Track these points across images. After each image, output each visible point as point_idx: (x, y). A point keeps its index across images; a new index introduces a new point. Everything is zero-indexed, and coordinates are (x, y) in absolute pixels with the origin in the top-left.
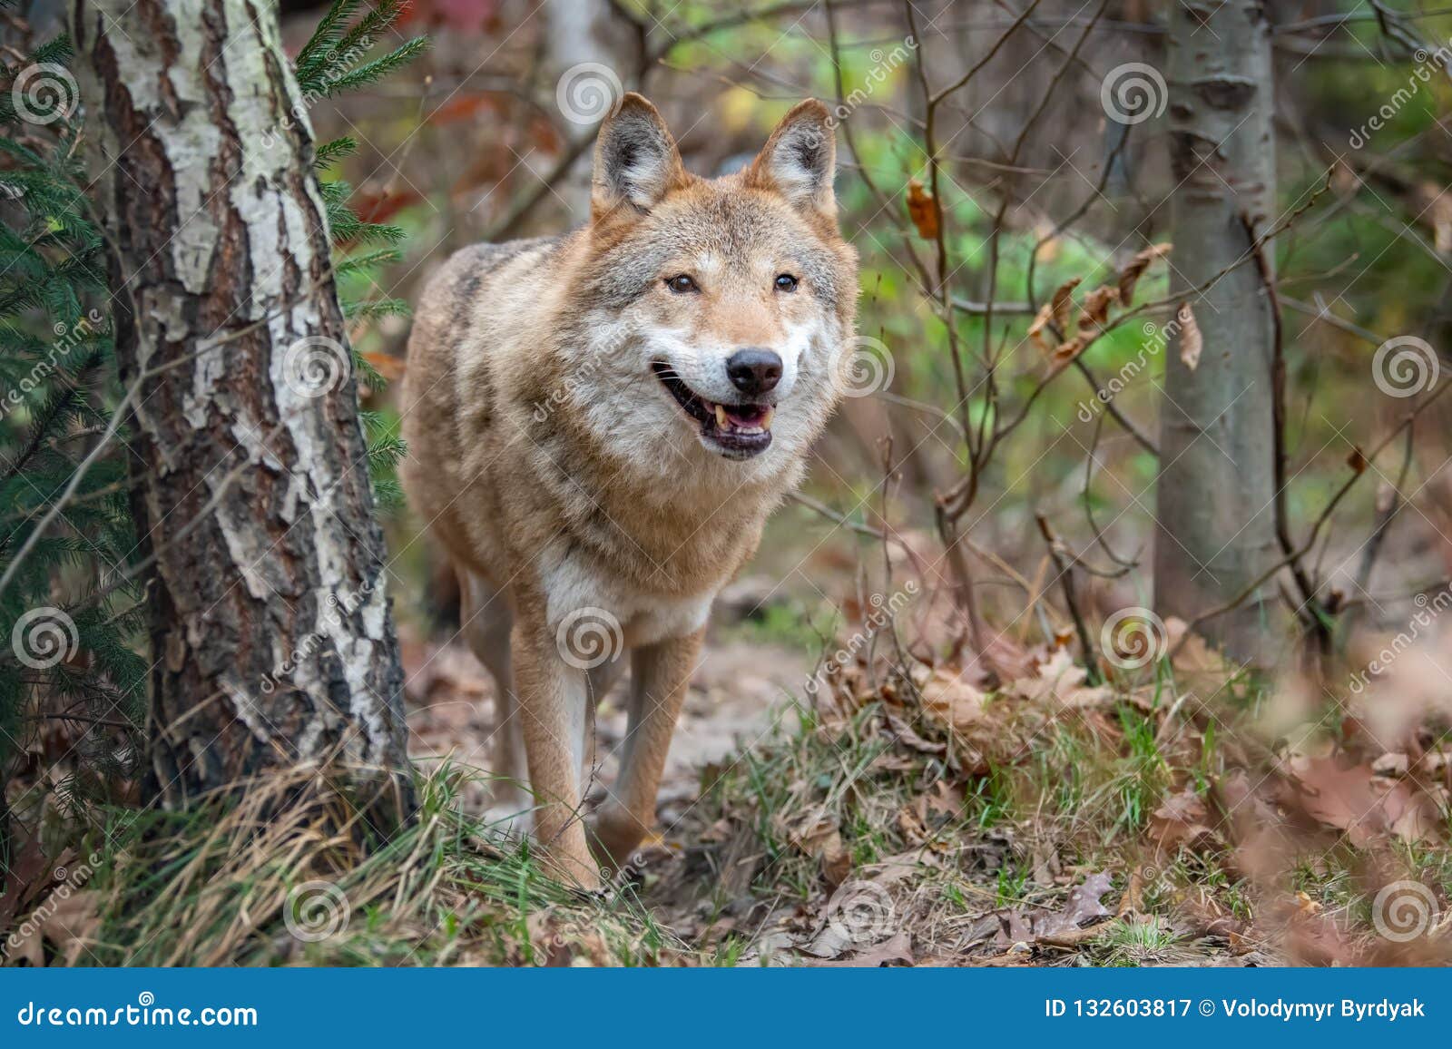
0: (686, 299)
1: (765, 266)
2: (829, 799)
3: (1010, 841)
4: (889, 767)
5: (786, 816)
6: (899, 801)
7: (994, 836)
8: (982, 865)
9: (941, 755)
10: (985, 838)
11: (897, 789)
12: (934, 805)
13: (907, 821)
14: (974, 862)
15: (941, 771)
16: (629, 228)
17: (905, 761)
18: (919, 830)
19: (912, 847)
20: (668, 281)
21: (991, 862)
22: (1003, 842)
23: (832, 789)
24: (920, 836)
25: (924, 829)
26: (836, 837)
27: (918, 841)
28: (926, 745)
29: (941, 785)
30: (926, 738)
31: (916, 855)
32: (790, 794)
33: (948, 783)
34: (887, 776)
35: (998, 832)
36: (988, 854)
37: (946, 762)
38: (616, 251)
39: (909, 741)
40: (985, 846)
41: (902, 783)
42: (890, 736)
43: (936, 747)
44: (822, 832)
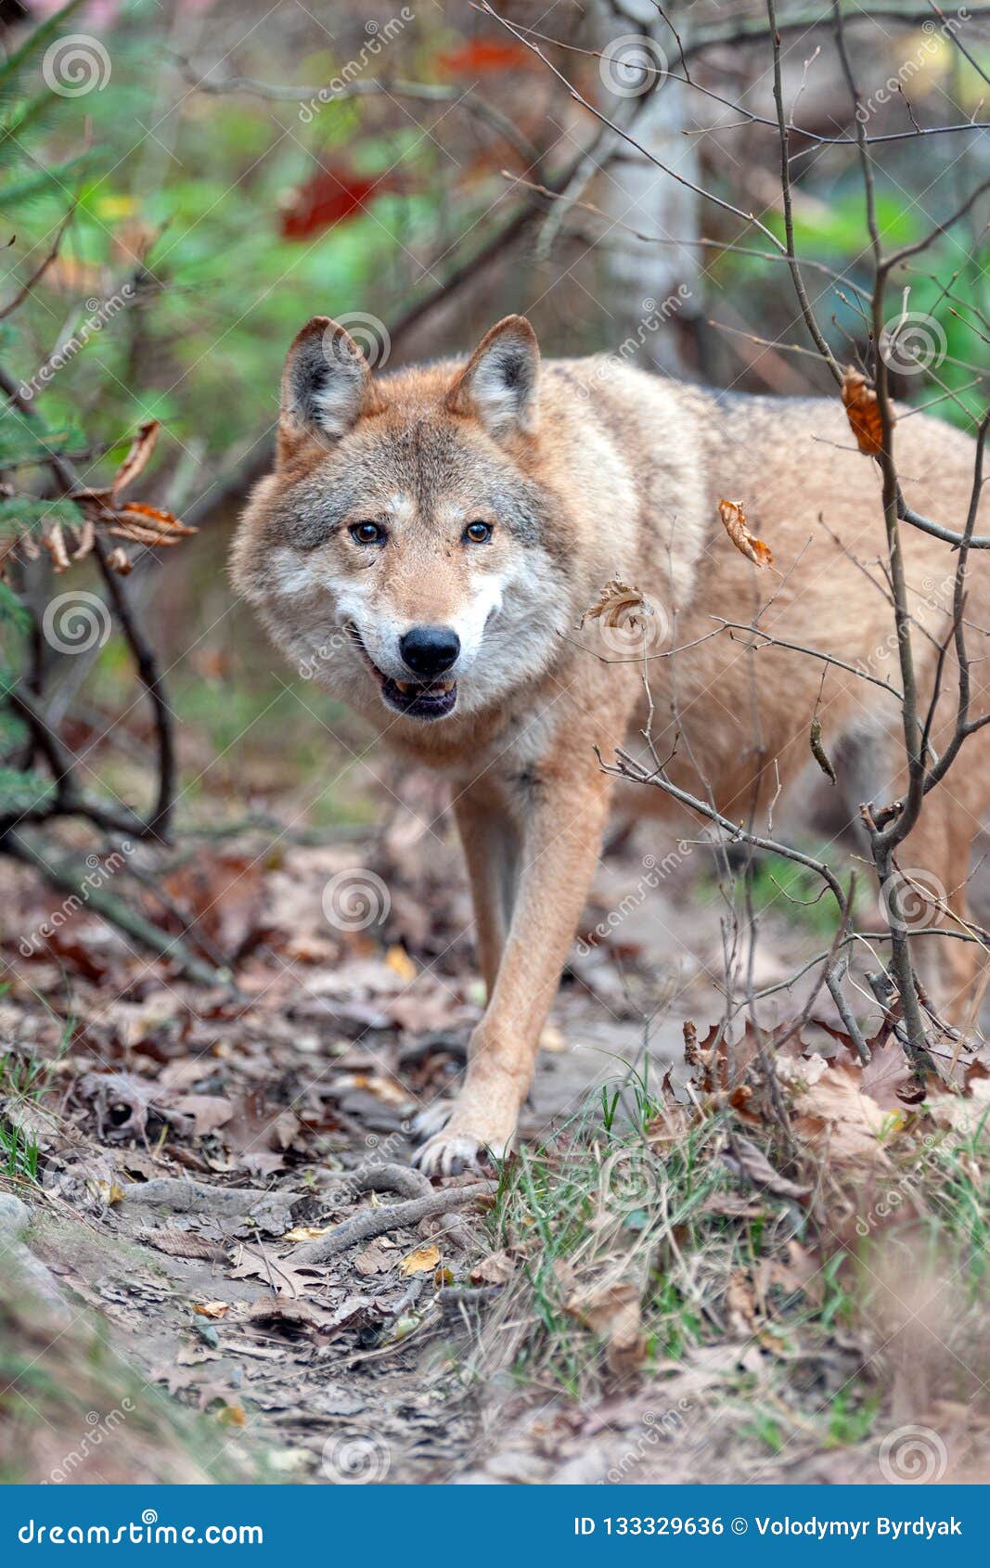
0: (370, 552)
1: (452, 514)
2: (637, 1248)
3: (866, 1353)
4: (726, 1211)
5: (575, 1266)
6: (736, 1263)
7: (843, 1342)
8: (821, 1382)
9: (803, 1201)
10: (831, 1343)
11: (735, 1243)
12: (778, 1279)
13: (739, 1299)
14: (808, 1377)
15: (800, 1225)
16: (319, 458)
17: (752, 1205)
18: (750, 1313)
19: (734, 1340)
20: (353, 528)
21: (833, 1378)
22: (854, 1353)
23: (645, 1233)
24: (748, 1320)
25: (757, 1311)
26: (633, 1310)
27: (743, 1329)
28: (784, 1185)
29: (794, 1248)
30: (790, 1173)
31: (736, 1352)
32: (591, 1231)
33: (804, 1246)
34: (721, 1222)
35: (849, 1336)
36: (833, 1367)
37: (808, 1213)
38: (302, 484)
39: (760, 1177)
40: (829, 1355)
41: (743, 1236)
42: (735, 1165)
43: (797, 1189)
44: (616, 1299)
